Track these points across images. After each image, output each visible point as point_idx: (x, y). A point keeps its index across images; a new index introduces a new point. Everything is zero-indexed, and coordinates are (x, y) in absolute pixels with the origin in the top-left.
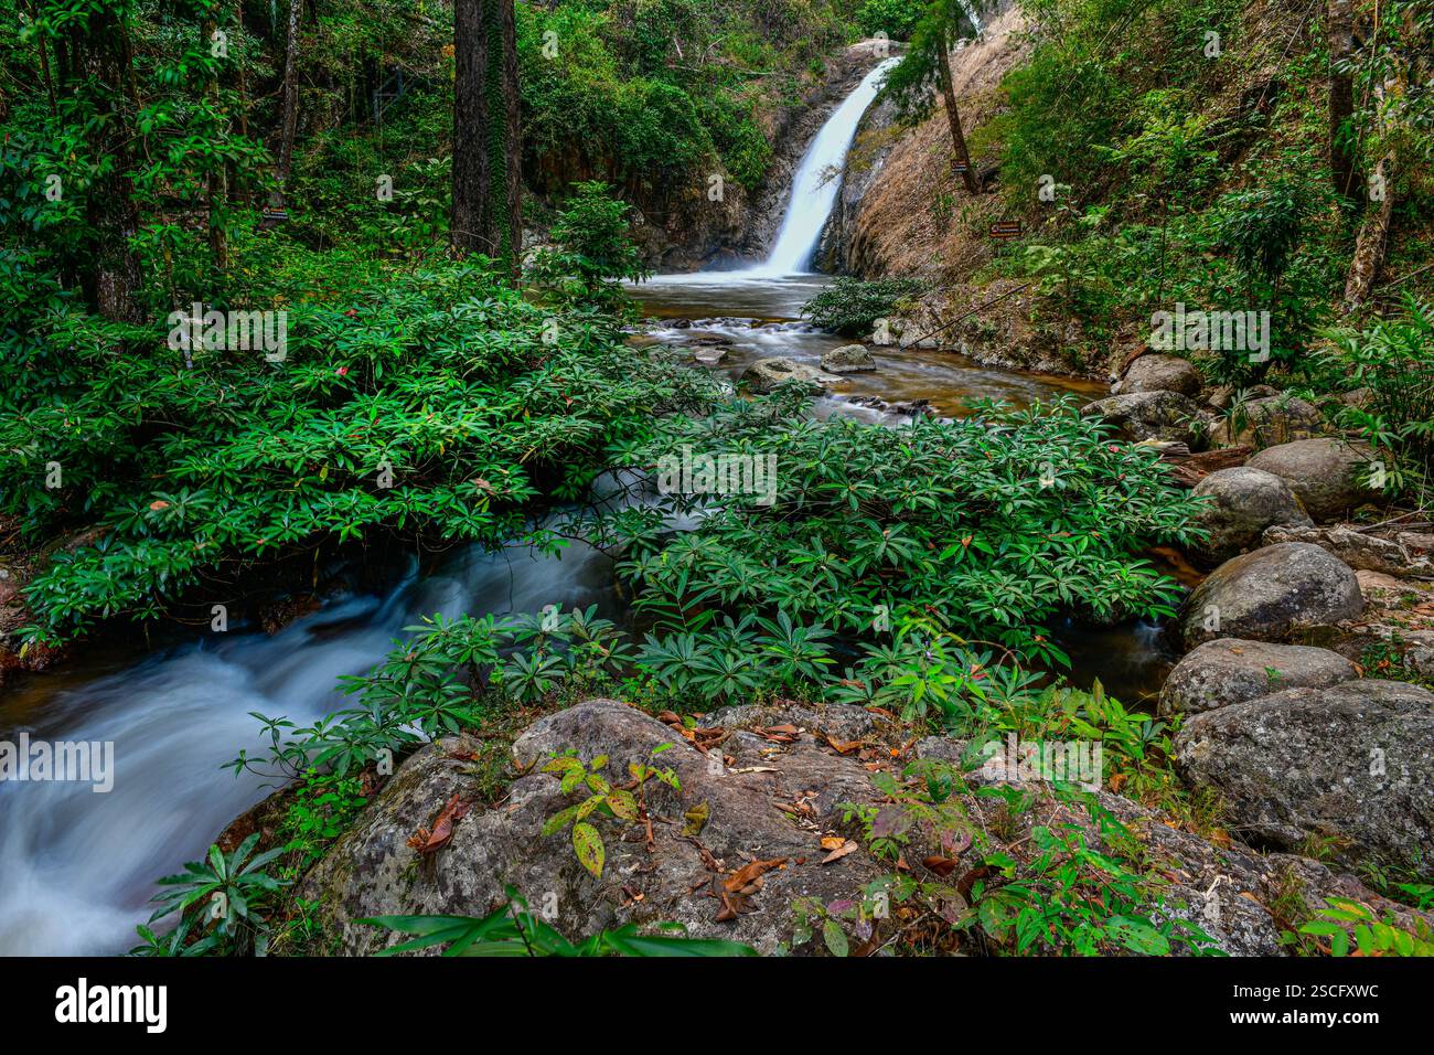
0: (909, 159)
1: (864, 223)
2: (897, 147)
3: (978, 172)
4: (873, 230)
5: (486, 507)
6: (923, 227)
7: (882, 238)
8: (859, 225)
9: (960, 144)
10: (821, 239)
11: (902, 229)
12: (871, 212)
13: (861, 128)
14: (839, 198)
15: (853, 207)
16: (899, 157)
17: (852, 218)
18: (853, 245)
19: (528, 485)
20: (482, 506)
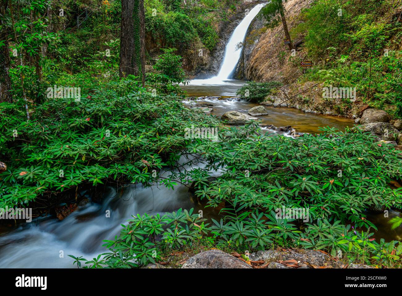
0: (267, 39)
1: (252, 62)
2: (263, 35)
3: (294, 43)
4: (256, 64)
5: (147, 171)
6: (275, 63)
7: (259, 67)
8: (251, 62)
9: (287, 34)
10: (236, 68)
11: (267, 64)
12: (255, 58)
13: (250, 29)
14: (243, 53)
15: (248, 56)
16: (264, 39)
17: (248, 60)
18: (248, 70)
19: (162, 162)
20: (145, 170)
